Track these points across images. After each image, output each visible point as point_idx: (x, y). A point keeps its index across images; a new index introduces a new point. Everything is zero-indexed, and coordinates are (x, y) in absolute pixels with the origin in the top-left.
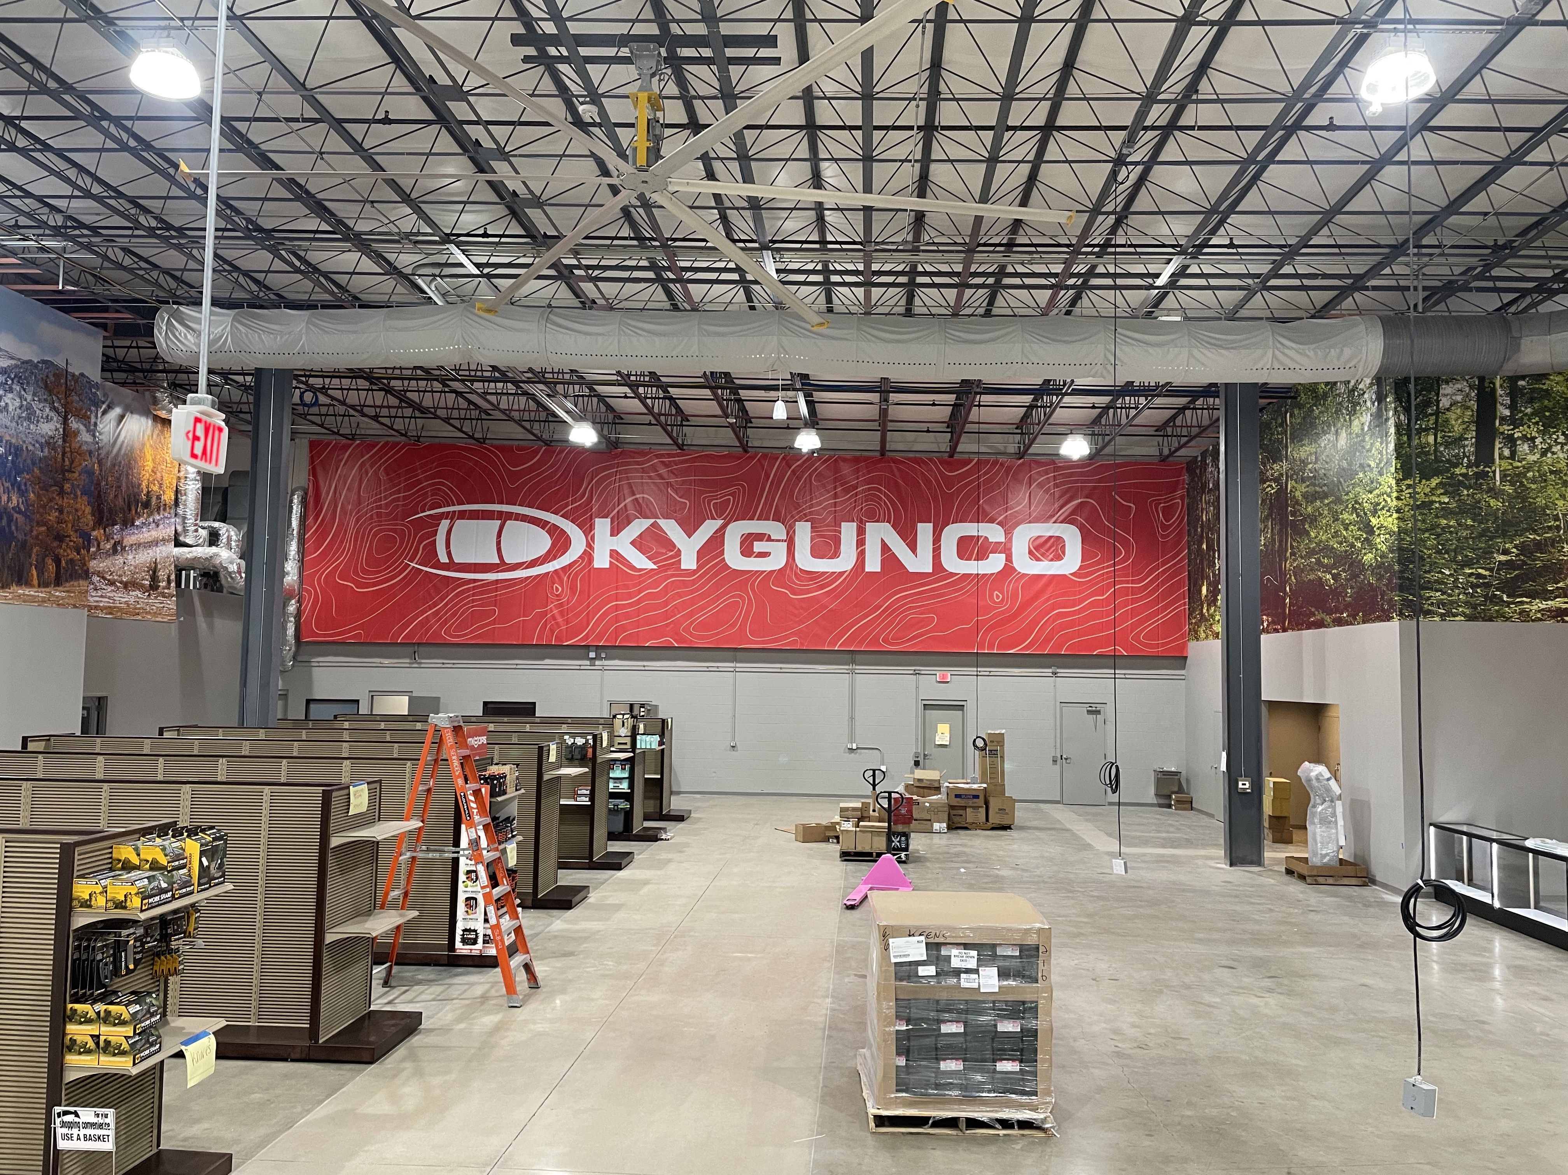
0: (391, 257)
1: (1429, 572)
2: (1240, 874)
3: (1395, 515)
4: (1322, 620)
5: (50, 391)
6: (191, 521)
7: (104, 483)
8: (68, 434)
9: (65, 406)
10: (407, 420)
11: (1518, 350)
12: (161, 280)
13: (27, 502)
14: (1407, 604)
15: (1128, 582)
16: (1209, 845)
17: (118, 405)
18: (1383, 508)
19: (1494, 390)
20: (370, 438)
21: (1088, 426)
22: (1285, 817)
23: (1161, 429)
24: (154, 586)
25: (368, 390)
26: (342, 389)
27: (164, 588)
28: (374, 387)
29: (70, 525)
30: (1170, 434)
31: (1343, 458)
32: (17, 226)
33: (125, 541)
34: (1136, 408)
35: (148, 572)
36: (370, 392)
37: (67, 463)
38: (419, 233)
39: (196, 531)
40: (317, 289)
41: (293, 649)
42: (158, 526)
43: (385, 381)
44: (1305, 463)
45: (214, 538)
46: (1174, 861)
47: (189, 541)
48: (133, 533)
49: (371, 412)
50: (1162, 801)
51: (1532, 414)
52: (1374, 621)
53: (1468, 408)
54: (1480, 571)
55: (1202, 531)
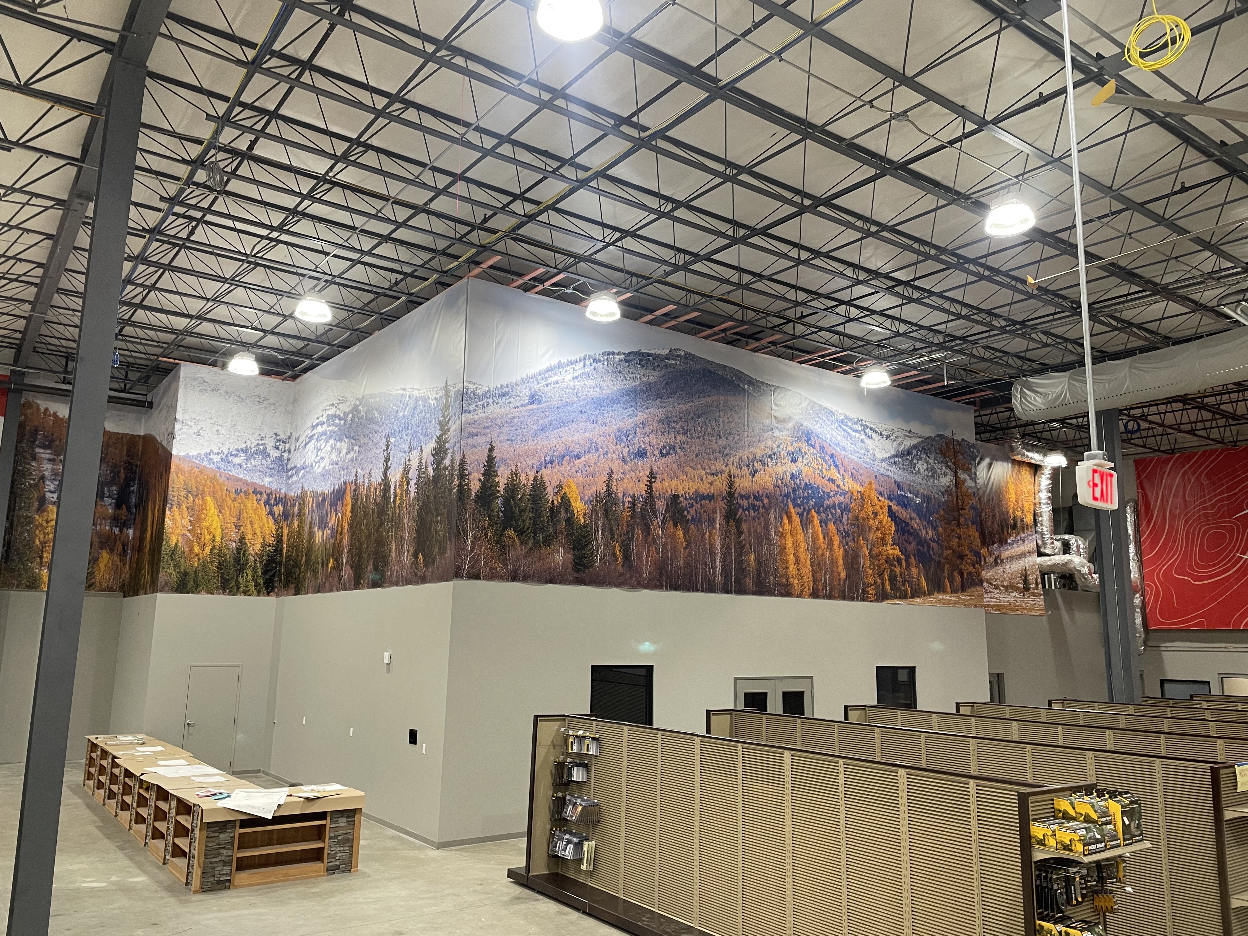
0: (1196, 297)
5: (944, 455)
6: (1047, 536)
7: (983, 514)
8: (958, 483)
9: (954, 464)
10: (1222, 429)
12: (1011, 361)
13: (939, 535)
17: (987, 456)
20: (1189, 450)
24: (1026, 588)
25: (1182, 410)
26: (1159, 414)
27: (1034, 589)
28: (1188, 407)
29: (966, 548)
32: (915, 349)
33: (1002, 555)
35: (1021, 577)
36: (1185, 412)
37: (960, 503)
38: (1221, 270)
39: (1053, 543)
40: (1131, 338)
41: (1143, 635)
42: (1024, 542)
43: (1199, 400)
45: (1066, 548)
47: (1048, 551)
48: (1007, 549)
49: (1188, 427)
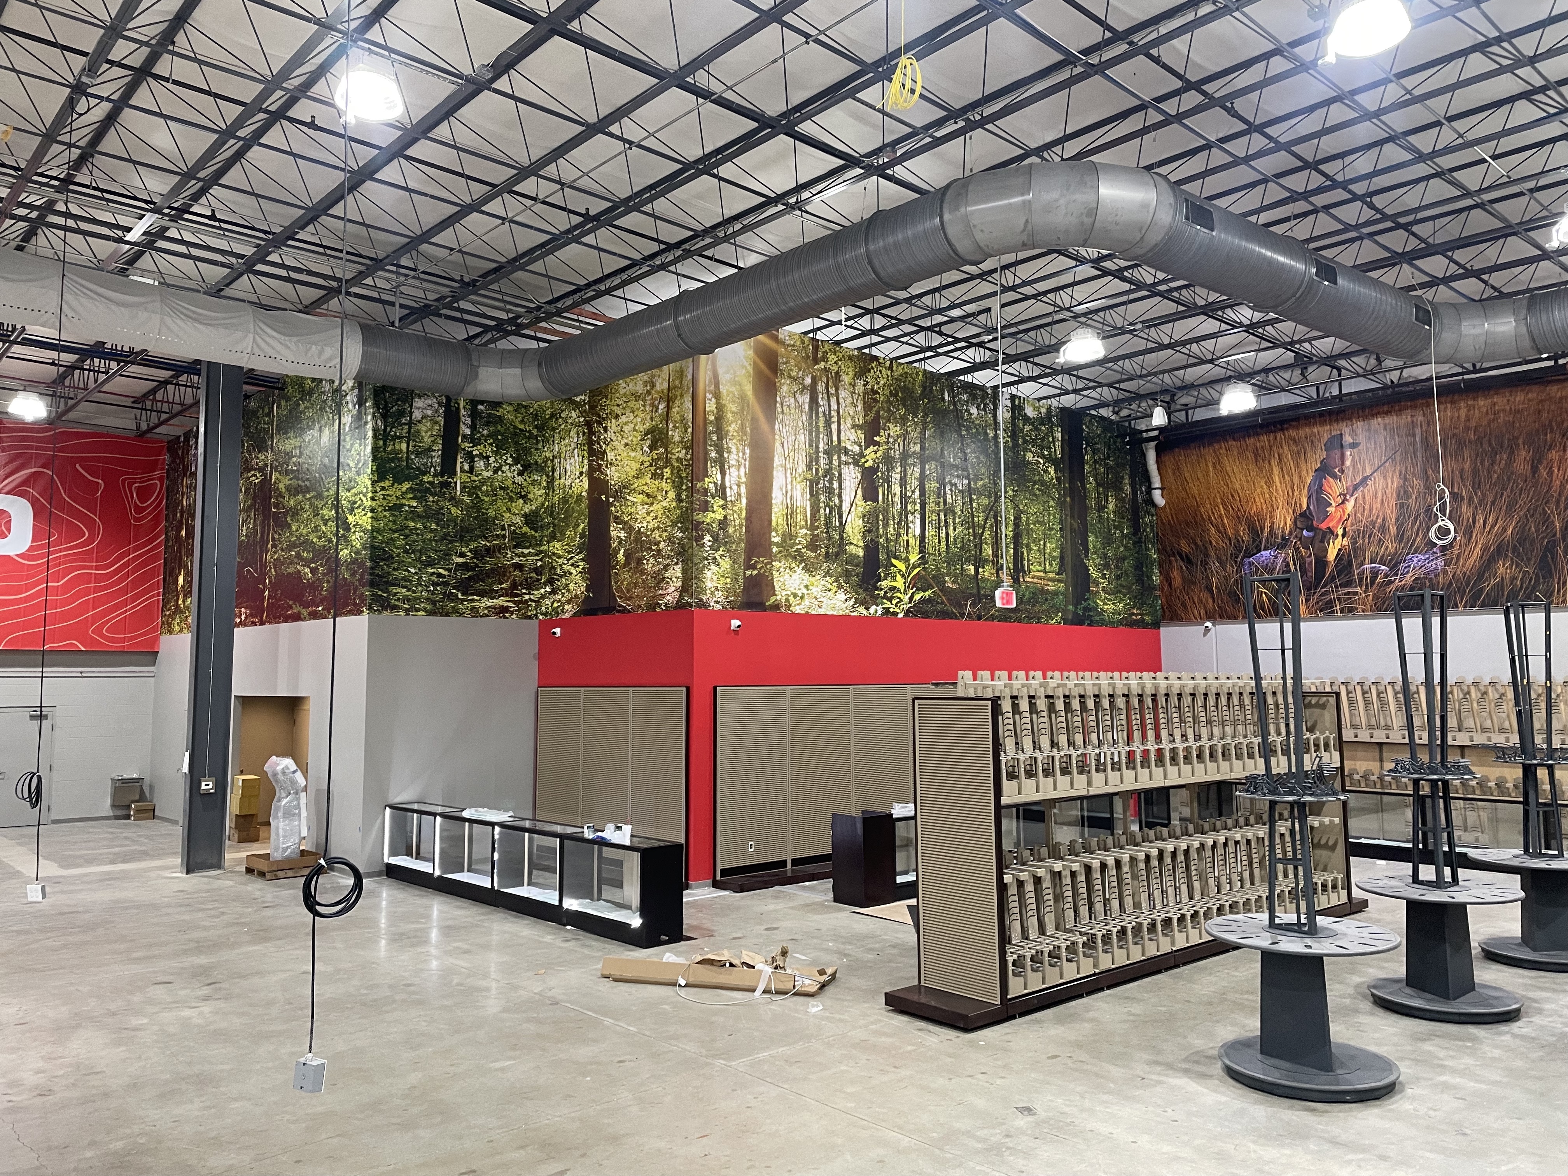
1: (397, 570)
2: (199, 880)
3: (370, 515)
4: (299, 612)
11: (476, 377)
14: (376, 599)
15: (90, 568)
16: (164, 854)
18: (359, 507)
19: (458, 409)
21: (48, 385)
22: (252, 815)
23: (139, 401)
30: (149, 407)
31: (325, 455)
34: (106, 373)
44: (289, 455)
46: (124, 876)
50: (119, 813)
51: (488, 436)
52: (346, 615)
53: (436, 423)
54: (441, 571)
55: (182, 516)
